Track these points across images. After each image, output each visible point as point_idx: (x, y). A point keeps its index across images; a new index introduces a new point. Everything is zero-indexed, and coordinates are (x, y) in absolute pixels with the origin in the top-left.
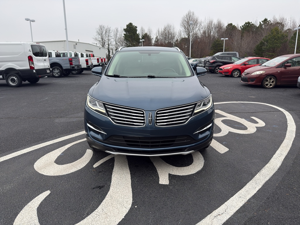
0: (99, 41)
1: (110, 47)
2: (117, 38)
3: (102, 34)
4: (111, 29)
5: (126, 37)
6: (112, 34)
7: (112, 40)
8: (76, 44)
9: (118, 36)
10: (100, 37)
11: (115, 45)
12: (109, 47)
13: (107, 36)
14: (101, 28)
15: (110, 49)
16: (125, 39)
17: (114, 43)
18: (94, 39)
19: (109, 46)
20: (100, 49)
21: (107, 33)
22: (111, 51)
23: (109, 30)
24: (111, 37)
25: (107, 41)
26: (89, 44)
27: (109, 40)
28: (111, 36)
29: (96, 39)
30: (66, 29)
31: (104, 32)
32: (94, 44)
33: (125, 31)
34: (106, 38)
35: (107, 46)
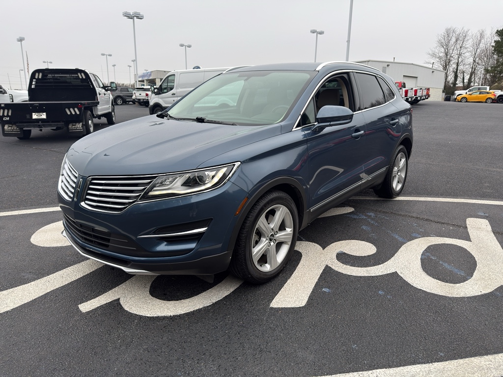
0: (440, 58)
1: (461, 68)
2: (478, 50)
3: (447, 45)
4: (470, 33)
5: (498, 47)
6: (469, 44)
7: (467, 54)
8: (388, 66)
9: (482, 46)
10: (443, 50)
11: (472, 63)
12: (457, 69)
13: (458, 47)
14: (448, 33)
15: (458, 72)
16: (495, 50)
17: (471, 60)
18: (429, 54)
19: (458, 65)
20: (433, 72)
21: (459, 42)
22: (460, 76)
23: (465, 36)
24: (466, 48)
25: (457, 56)
26: (412, 64)
27: (460, 55)
28: (467, 46)
29: (434, 55)
30: (348, 41)
31: (454, 40)
32: (428, 63)
33: (499, 35)
34: (455, 52)
35: (455, 66)
